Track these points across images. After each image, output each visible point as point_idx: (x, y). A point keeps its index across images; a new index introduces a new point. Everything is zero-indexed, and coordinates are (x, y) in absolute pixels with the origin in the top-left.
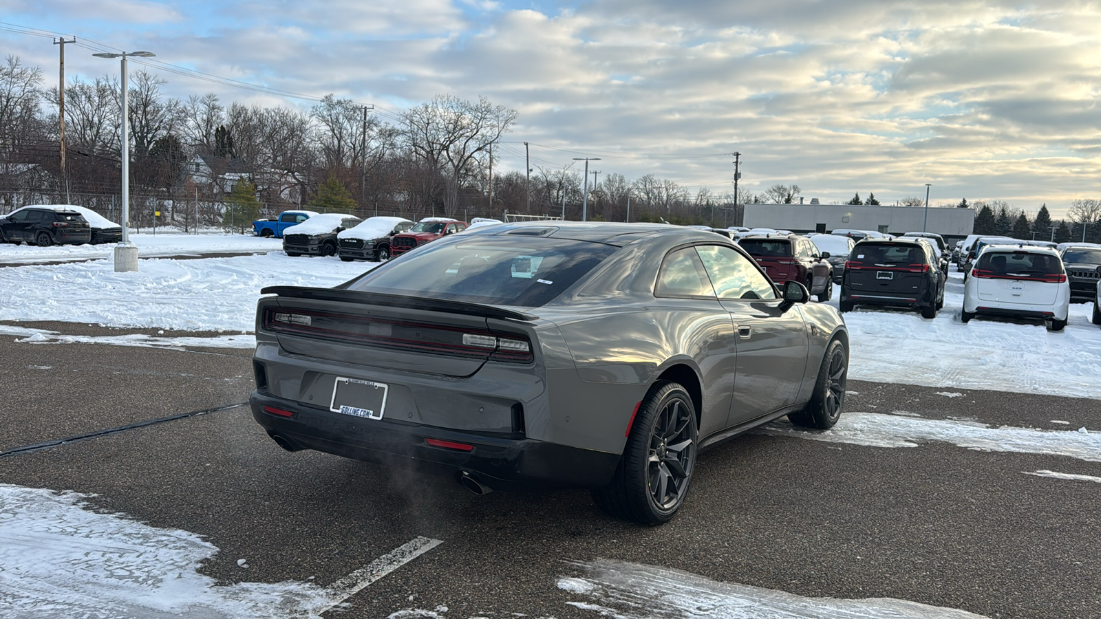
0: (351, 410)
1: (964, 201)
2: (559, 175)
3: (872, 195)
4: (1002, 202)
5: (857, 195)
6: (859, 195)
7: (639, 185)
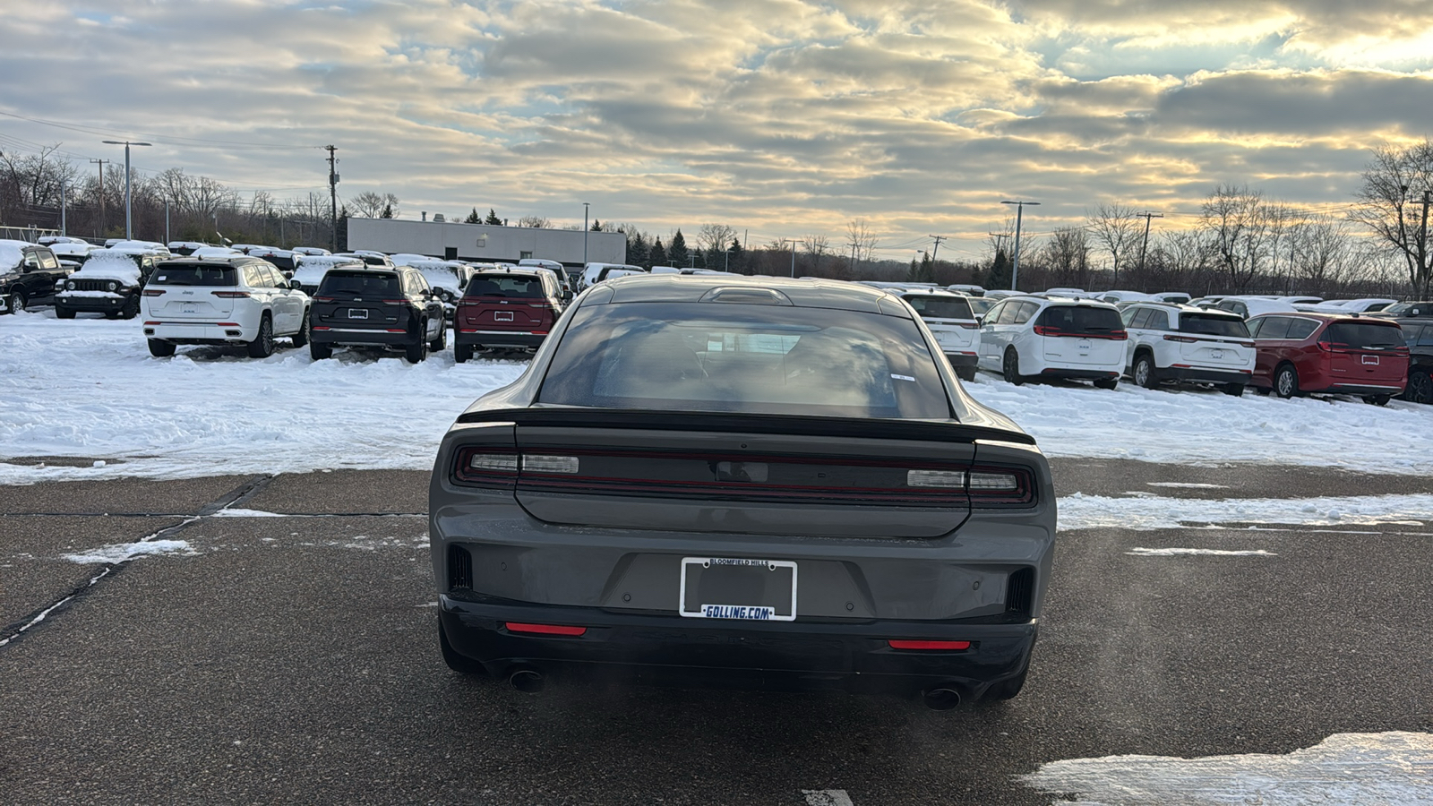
0: (727, 610)
1: (597, 223)
2: (34, 163)
3: (492, 212)
4: (630, 225)
5: (474, 211)
6: (477, 211)
7: (161, 182)
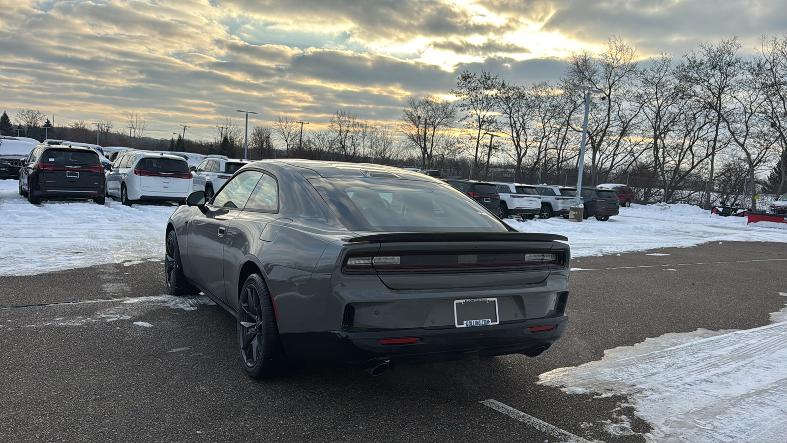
0: (474, 323)
